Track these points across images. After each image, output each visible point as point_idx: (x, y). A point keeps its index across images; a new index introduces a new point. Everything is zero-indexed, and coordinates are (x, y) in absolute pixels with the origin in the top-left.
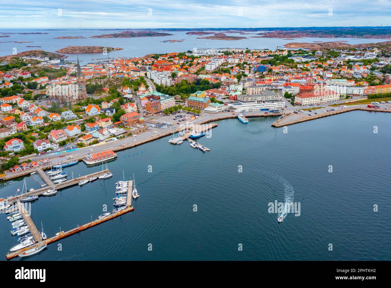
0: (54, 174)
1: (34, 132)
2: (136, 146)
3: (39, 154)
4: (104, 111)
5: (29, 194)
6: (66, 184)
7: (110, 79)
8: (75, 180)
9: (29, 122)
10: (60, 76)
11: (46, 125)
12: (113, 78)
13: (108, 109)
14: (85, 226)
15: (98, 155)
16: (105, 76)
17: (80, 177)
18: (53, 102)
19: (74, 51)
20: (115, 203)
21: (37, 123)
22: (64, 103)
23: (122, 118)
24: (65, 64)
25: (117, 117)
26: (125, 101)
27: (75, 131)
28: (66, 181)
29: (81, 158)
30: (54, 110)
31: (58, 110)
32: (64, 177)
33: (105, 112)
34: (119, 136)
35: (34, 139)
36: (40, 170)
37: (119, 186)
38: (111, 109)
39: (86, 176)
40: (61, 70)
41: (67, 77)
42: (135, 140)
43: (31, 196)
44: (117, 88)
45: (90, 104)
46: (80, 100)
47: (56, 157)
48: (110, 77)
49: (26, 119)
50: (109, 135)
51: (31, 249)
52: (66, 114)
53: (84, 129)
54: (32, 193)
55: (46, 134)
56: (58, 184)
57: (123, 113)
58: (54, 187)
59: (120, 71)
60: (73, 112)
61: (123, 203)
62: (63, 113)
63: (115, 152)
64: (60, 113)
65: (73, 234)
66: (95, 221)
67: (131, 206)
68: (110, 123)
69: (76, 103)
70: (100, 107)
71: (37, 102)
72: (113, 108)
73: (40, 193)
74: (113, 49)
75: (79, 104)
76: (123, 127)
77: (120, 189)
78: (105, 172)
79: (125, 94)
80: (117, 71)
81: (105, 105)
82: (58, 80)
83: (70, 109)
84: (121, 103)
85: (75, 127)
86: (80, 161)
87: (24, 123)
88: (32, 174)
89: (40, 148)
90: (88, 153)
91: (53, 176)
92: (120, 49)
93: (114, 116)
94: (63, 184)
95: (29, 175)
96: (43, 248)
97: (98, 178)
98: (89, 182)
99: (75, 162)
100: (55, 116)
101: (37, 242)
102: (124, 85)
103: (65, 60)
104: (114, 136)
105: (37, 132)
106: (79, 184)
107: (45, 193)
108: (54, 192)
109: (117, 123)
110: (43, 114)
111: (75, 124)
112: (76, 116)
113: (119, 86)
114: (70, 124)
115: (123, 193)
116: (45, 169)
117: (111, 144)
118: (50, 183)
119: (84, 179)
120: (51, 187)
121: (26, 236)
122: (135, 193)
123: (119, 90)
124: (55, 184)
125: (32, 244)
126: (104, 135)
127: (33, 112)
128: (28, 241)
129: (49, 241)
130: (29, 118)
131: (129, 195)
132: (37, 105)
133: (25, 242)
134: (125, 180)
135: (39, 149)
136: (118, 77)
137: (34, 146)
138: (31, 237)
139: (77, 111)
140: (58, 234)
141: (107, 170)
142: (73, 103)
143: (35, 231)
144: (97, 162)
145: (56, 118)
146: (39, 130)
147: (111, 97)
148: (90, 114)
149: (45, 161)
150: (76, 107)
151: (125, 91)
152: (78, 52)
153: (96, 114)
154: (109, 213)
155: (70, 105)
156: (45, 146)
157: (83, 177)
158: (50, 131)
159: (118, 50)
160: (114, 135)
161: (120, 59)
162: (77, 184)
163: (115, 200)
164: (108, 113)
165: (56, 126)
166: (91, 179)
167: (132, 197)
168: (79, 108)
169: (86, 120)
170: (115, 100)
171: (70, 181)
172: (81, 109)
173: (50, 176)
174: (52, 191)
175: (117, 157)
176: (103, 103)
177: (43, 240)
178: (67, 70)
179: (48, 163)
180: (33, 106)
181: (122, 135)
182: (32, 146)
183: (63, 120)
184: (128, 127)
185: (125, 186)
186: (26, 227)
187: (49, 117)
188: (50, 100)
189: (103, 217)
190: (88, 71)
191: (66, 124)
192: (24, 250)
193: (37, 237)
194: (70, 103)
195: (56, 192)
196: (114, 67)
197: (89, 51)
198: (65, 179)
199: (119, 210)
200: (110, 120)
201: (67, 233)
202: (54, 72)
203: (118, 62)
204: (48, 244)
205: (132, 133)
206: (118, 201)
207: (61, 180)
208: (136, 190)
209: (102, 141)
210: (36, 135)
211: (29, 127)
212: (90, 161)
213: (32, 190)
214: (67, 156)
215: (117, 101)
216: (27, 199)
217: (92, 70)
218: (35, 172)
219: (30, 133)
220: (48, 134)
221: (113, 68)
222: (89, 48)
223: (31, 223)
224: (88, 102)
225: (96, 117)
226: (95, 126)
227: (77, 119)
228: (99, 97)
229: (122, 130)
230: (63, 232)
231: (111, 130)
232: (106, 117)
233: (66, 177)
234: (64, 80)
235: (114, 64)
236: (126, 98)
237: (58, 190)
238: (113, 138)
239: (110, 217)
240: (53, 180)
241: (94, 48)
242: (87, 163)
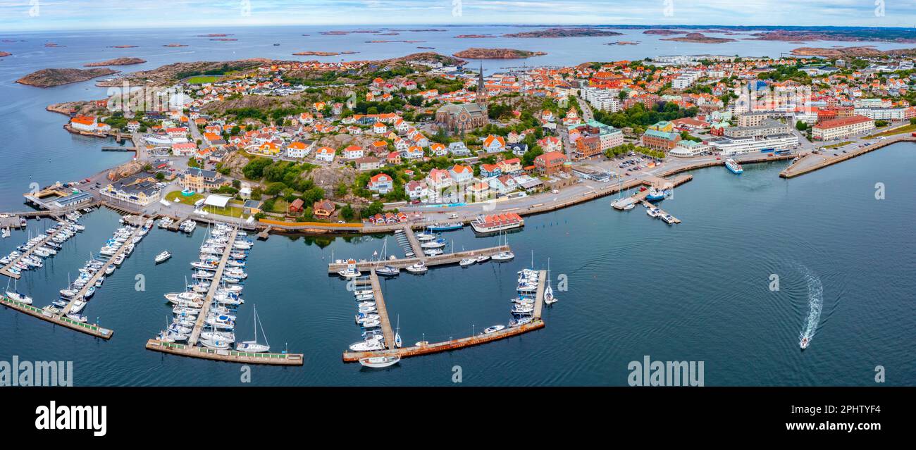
0: (426, 239)
1: (409, 168)
2: (556, 209)
3: (411, 203)
4: (510, 147)
5: (388, 263)
6: (442, 259)
7: (524, 98)
8: (455, 255)
9: (404, 152)
10: (454, 90)
11: (426, 159)
12: (528, 96)
13: (517, 144)
14: (462, 341)
15: (494, 218)
16: (518, 93)
17: (465, 250)
18: (440, 127)
19: (478, 55)
20: (515, 308)
21: (415, 155)
22: (454, 129)
23: (538, 160)
24: (463, 74)
25: (529, 158)
26: (544, 132)
27: (465, 175)
28: (441, 254)
29: (468, 219)
30: (440, 139)
31: (444, 139)
32: (440, 247)
33: (512, 148)
34: (530, 191)
35: (407, 179)
36: (408, 228)
37: (523, 277)
38: (521, 144)
39: (472, 252)
40: (457, 81)
41: (463, 92)
42: (555, 200)
43: (391, 268)
44: (533, 113)
45: (491, 133)
46: (477, 127)
47: (433, 212)
48: (524, 95)
49: (401, 148)
50: (515, 187)
51: (377, 356)
52: (455, 147)
53: (477, 174)
54: (392, 263)
55: (424, 173)
56: (430, 257)
57: (540, 153)
58: (424, 259)
59: (540, 87)
60: (465, 145)
61: (527, 311)
62: (451, 145)
63: (522, 216)
64: (447, 143)
65: (441, 352)
66: (479, 337)
67: (540, 319)
68: (518, 167)
69: (470, 131)
70: (506, 140)
71: (419, 124)
72: (525, 143)
73: (402, 266)
74: (532, 53)
75: (475, 133)
76: (538, 175)
77: (524, 284)
78: (503, 249)
79: (545, 122)
80: (536, 87)
81: (513, 138)
82: (450, 96)
83: (462, 140)
84: (538, 136)
85: (466, 169)
86: (467, 224)
87: (398, 153)
88: (396, 232)
89: (413, 194)
90: (480, 212)
91: (425, 242)
92: (543, 54)
93: (524, 156)
94: (438, 259)
95: (392, 233)
96: (395, 362)
97: (491, 258)
98: (476, 262)
99: (459, 225)
100: (439, 148)
101: (387, 348)
102: (544, 108)
103: (464, 67)
104: (523, 189)
105: (412, 169)
106: (461, 264)
107: (410, 268)
108: (422, 270)
109: (529, 168)
110: (424, 142)
111: (465, 164)
112: (469, 151)
113: (537, 110)
114: (459, 163)
115: (529, 292)
116: (415, 227)
117: (516, 202)
118: (418, 251)
119: (469, 256)
120: (419, 260)
121: (374, 331)
122: (549, 294)
123: (536, 116)
124: (426, 255)
125: (381, 348)
126: (507, 185)
127: (410, 138)
128: (374, 342)
129: (404, 351)
130: (405, 147)
131: (539, 296)
132: (418, 129)
133: (371, 341)
134: (533, 269)
135: (411, 196)
136: (536, 95)
137: (406, 190)
138: (381, 337)
139: (471, 144)
140: (418, 344)
141: (506, 246)
142: (466, 131)
143: (387, 328)
144: (492, 230)
145: (440, 151)
146: (415, 166)
147: (523, 126)
148: (489, 150)
149: (417, 216)
150: (470, 137)
151: (545, 118)
152: (482, 56)
153: (499, 151)
154: (503, 327)
155: (462, 134)
156: (419, 192)
157: (468, 252)
158: (429, 170)
159: (539, 55)
160: (522, 187)
161: (541, 69)
162: (457, 264)
163: (515, 302)
164: (517, 151)
165: (439, 163)
166: (480, 258)
167: (544, 301)
168: (474, 140)
169: (483, 159)
170: (528, 131)
171: (447, 255)
172: (477, 141)
173: (420, 241)
174: (420, 266)
175: (523, 226)
176: (511, 133)
177: (396, 347)
178: (464, 81)
179: (420, 219)
180: (412, 130)
181: (534, 189)
182: (404, 190)
183: (450, 155)
184: (546, 176)
185: (534, 279)
186: (377, 317)
187: (431, 148)
188: (437, 124)
189: (492, 331)
190: (493, 84)
191: (453, 162)
192: (368, 356)
193: (388, 338)
194: (462, 130)
195: (426, 269)
196: (531, 80)
197: (498, 55)
198: (441, 252)
199: (519, 323)
200: (519, 163)
201: (432, 346)
202: (447, 83)
203: (537, 73)
204: (403, 357)
205: (552, 187)
206: (519, 306)
207: (434, 252)
208: (550, 289)
209: (504, 195)
210: (410, 173)
211: (403, 160)
212: (481, 226)
213: (393, 257)
214: (448, 213)
215: (532, 132)
216: (384, 271)
217: (499, 83)
218: (401, 231)
219: (404, 169)
220: (426, 175)
221: (530, 83)
222: (498, 51)
223: (383, 312)
224: (488, 132)
225: (498, 156)
226: (495, 170)
227: (469, 156)
228: (506, 124)
229: (535, 181)
230: (427, 342)
231: (518, 179)
232: (513, 156)
233: (442, 248)
234: (458, 95)
235: (531, 76)
236: (546, 129)
237: (430, 267)
238: (521, 193)
239: (503, 333)
240: (423, 249)
241: (505, 51)
242: (477, 229)
